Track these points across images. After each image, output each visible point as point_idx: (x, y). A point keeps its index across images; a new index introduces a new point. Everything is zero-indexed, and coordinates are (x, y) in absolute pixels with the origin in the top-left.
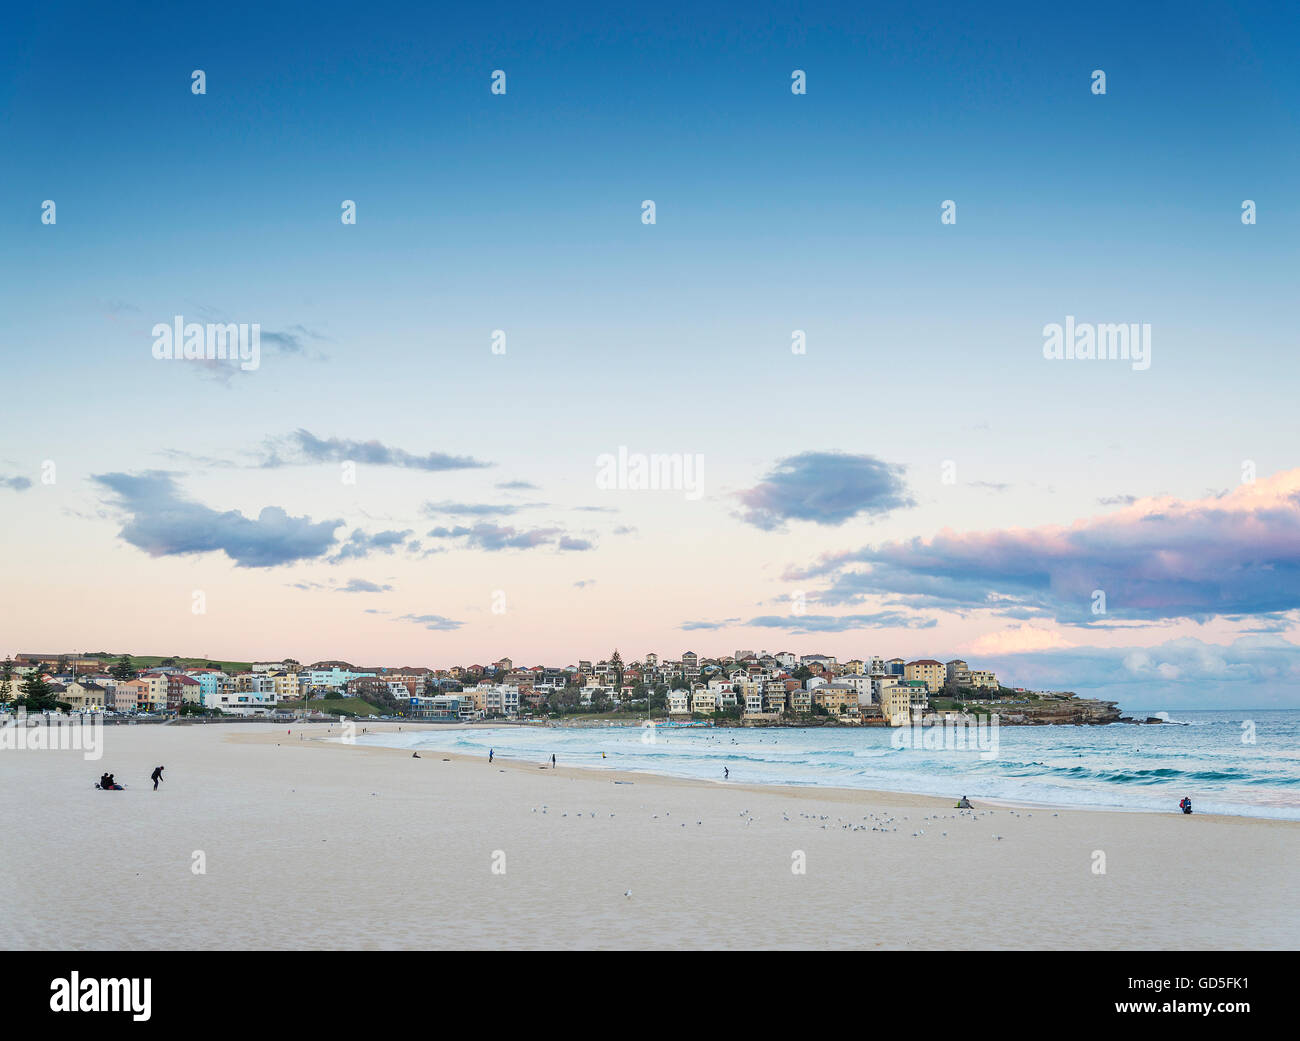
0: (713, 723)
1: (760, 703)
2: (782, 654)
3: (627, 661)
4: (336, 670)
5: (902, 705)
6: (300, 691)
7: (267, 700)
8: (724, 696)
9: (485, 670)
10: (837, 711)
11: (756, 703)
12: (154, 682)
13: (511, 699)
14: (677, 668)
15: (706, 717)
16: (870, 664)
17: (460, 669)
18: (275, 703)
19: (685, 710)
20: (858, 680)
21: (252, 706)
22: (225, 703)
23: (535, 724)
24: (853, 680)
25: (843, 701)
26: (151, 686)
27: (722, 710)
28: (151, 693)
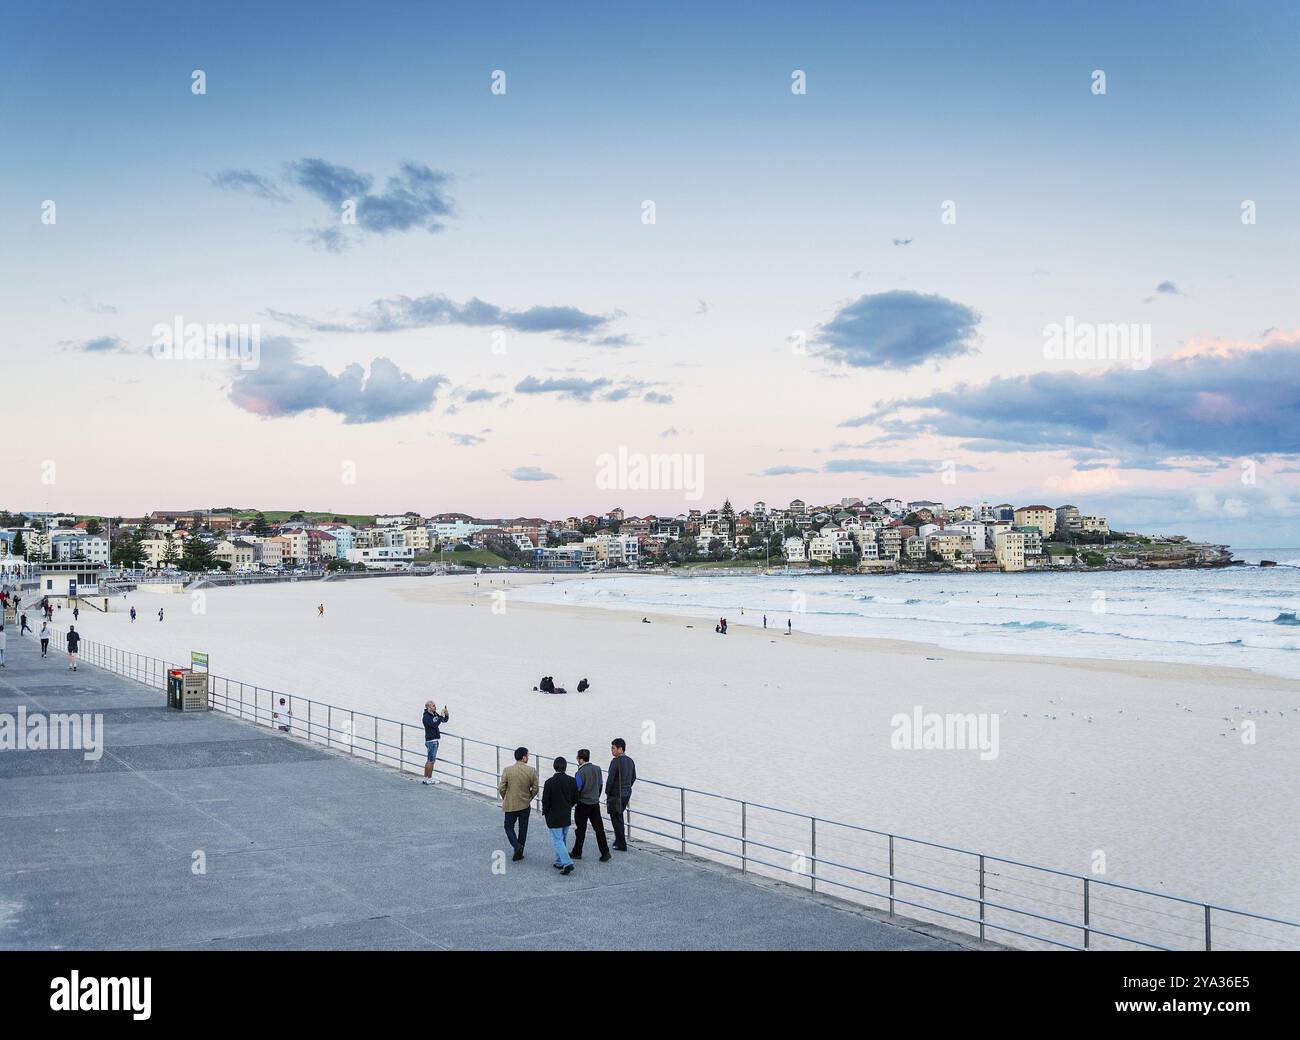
0: (830, 570)
1: (876, 550)
2: (889, 501)
3: (737, 509)
4: (459, 523)
5: (1017, 551)
6: (429, 544)
7: (405, 554)
8: (840, 544)
9: (600, 520)
10: (952, 557)
11: (872, 550)
12: (295, 538)
13: (631, 549)
14: (786, 516)
15: (823, 564)
16: (978, 510)
17: (575, 520)
18: (412, 556)
19: (803, 558)
20: (971, 527)
21: (392, 560)
22: (365, 557)
23: (657, 573)
24: (966, 527)
25: (958, 547)
26: (293, 542)
27: (839, 557)
28: (293, 549)
